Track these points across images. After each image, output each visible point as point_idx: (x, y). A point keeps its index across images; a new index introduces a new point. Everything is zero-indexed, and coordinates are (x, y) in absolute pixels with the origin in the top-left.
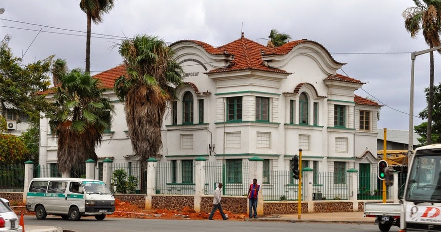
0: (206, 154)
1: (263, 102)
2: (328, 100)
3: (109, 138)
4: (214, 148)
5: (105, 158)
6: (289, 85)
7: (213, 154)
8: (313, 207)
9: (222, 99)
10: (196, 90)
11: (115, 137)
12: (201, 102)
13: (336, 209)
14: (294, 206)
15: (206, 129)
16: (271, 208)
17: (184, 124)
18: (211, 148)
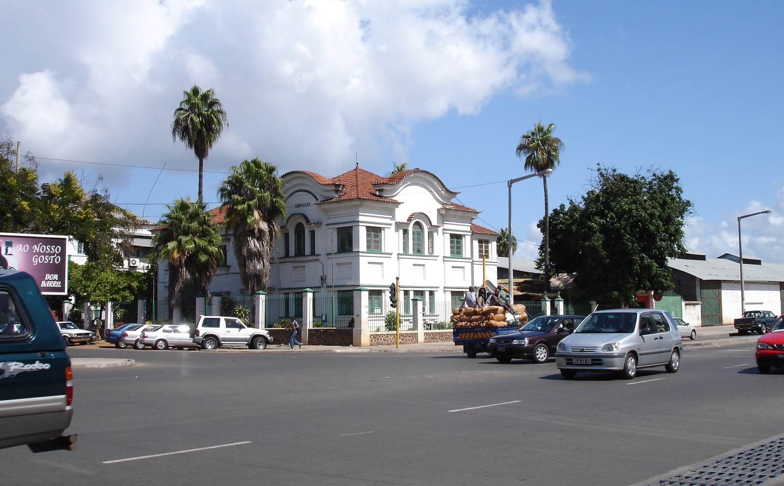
0: (318, 286)
1: (375, 232)
2: (443, 229)
3: (224, 272)
4: (325, 279)
5: (222, 292)
6: (402, 214)
7: (325, 285)
8: (423, 337)
9: (333, 229)
10: (308, 221)
11: (231, 270)
12: (313, 233)
13: (448, 339)
14: (403, 336)
15: (317, 260)
16: (378, 339)
17: (296, 256)
18: (323, 279)
